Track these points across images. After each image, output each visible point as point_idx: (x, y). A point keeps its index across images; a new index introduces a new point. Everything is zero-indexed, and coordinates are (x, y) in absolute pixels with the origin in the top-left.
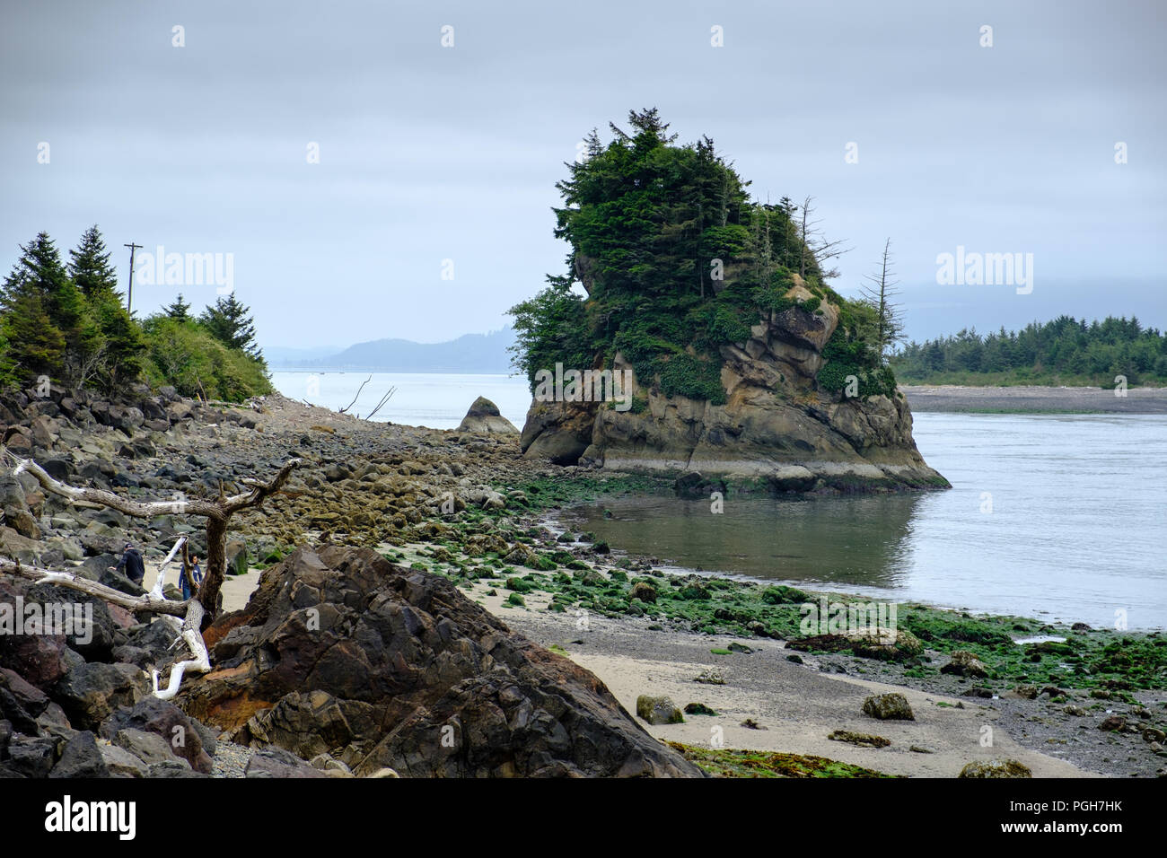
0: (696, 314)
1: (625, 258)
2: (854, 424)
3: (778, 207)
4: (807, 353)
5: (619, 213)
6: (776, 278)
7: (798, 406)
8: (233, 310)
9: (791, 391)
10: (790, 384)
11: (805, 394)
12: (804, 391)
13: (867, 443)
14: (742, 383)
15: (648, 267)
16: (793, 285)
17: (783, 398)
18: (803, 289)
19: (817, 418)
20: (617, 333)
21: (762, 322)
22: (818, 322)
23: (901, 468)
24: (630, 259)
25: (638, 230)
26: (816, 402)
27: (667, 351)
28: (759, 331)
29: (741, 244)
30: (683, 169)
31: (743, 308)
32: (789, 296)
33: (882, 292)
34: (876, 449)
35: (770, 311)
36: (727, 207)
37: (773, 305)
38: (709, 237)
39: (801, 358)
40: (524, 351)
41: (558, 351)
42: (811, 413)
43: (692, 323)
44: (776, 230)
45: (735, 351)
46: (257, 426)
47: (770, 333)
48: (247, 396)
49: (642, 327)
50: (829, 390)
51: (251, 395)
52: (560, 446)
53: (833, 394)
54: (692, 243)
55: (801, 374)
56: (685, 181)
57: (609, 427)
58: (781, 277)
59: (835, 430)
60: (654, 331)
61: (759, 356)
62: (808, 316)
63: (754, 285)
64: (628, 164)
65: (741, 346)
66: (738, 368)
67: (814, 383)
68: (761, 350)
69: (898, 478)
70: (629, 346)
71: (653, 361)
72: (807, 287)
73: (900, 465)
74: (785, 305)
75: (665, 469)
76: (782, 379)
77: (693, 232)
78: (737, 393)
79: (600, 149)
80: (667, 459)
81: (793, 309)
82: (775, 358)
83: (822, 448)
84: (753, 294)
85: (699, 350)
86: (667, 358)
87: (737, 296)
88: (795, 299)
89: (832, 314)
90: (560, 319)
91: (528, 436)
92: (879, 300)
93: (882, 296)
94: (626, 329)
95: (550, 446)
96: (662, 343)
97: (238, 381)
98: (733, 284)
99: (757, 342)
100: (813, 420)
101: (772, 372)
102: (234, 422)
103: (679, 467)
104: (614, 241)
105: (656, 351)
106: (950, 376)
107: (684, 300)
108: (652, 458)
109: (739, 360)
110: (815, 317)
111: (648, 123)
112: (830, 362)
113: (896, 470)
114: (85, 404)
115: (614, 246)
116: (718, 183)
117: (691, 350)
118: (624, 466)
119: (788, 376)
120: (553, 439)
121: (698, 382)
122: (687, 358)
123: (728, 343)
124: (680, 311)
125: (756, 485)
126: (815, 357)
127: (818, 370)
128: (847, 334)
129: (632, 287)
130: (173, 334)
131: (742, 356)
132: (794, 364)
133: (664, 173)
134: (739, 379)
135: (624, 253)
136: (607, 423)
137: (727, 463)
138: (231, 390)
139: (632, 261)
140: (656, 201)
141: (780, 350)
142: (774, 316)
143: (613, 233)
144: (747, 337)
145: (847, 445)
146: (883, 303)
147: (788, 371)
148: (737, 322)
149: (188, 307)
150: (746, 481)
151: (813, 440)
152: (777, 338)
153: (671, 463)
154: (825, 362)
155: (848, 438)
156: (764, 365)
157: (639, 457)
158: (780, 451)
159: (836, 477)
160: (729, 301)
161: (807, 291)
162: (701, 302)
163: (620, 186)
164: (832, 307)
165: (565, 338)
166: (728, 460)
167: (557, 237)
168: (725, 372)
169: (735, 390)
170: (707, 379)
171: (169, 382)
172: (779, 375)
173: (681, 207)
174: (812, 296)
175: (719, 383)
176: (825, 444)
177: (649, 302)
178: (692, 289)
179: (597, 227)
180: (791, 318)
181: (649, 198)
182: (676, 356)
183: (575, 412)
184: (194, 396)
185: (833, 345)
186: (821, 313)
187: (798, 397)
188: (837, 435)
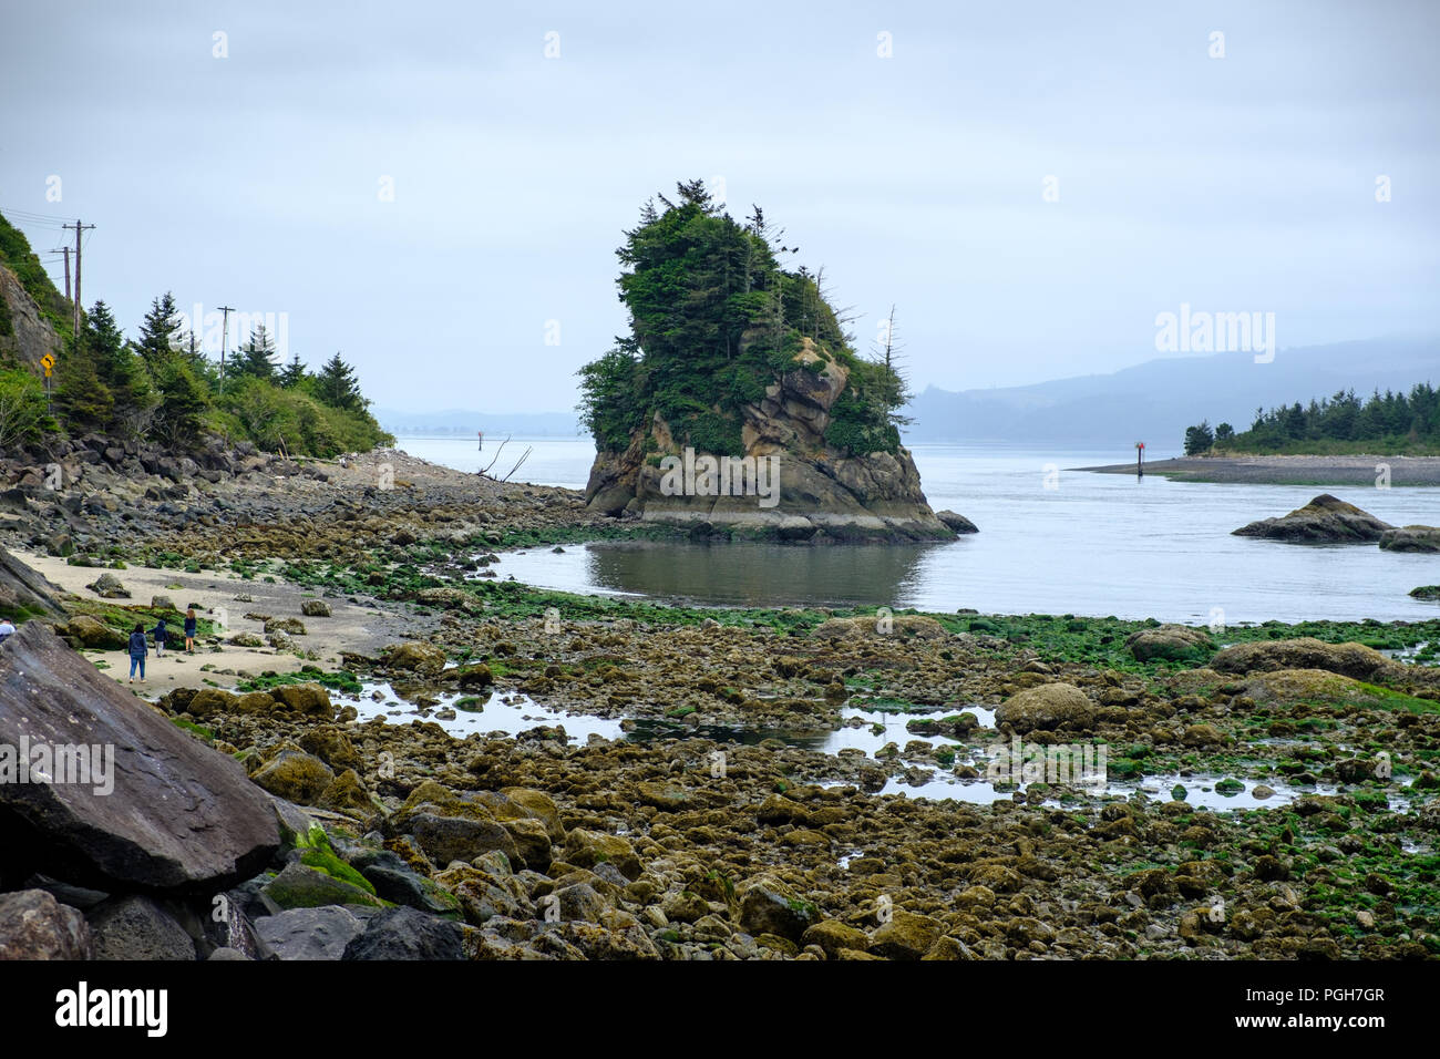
0: (720, 376)
1: (663, 322)
2: (858, 479)
3: (797, 275)
4: (816, 412)
5: (659, 280)
6: (787, 342)
7: (809, 462)
8: (337, 369)
9: (803, 448)
10: (803, 441)
11: (815, 451)
12: (813, 447)
13: (870, 496)
14: (759, 440)
15: (679, 331)
16: (803, 348)
17: (794, 454)
18: (811, 352)
19: (825, 473)
20: (656, 392)
21: (776, 383)
22: (823, 382)
23: (903, 520)
24: (666, 323)
25: (673, 295)
26: (824, 457)
27: (696, 410)
28: (772, 391)
29: (758, 309)
30: (712, 241)
31: (759, 370)
32: (797, 358)
33: (888, 354)
34: (881, 503)
35: (781, 373)
36: (751, 275)
37: (783, 368)
38: (732, 303)
39: (810, 417)
40: (590, 409)
41: (614, 410)
42: (820, 468)
43: (718, 383)
44: (792, 297)
45: (753, 410)
46: (330, 479)
47: (782, 392)
48: (339, 452)
49: (677, 386)
50: (835, 446)
51: (344, 451)
52: (614, 500)
53: (840, 449)
54: (717, 309)
55: (812, 432)
56: (714, 250)
57: (648, 481)
58: (792, 340)
59: (840, 484)
60: (686, 391)
61: (774, 413)
62: (815, 378)
63: (769, 348)
64: (670, 233)
65: (757, 405)
66: (756, 426)
67: (823, 440)
68: (777, 409)
69: (900, 530)
70: (664, 405)
71: (685, 419)
72: (815, 350)
73: (903, 517)
74: (794, 367)
75: (690, 520)
76: (795, 436)
77: (720, 298)
78: (755, 448)
79: (655, 217)
80: (692, 511)
81: (800, 370)
82: (789, 417)
83: (826, 501)
84: (767, 357)
85: (725, 409)
86: (696, 417)
87: (755, 358)
88: (802, 362)
89: (839, 375)
90: (618, 379)
91: (591, 491)
92: (885, 362)
93: (888, 359)
94: (663, 389)
95: (606, 500)
96: (692, 402)
97: (330, 438)
98: (750, 347)
99: (771, 402)
100: (821, 475)
101: (786, 430)
102: (308, 476)
103: (702, 518)
104: (655, 306)
105: (687, 410)
106: (1309, 445)
107: (711, 363)
108: (681, 509)
109: (756, 419)
110: (821, 378)
111: (694, 193)
112: (837, 421)
113: (898, 522)
114: (136, 454)
115: (655, 311)
116: (741, 252)
117: (717, 408)
118: (657, 518)
119: (801, 433)
120: (609, 493)
121: (721, 438)
122: (713, 417)
123: (748, 402)
124: (707, 372)
125: (757, 533)
126: (823, 416)
127: (826, 428)
128: (855, 394)
129: (670, 350)
130: (259, 392)
131: (758, 415)
132: (805, 422)
133: (697, 243)
134: (757, 436)
135: (662, 316)
136: (646, 477)
137: (742, 514)
138: (320, 446)
139: (670, 325)
140: (691, 268)
141: (792, 409)
142: (784, 377)
143: (653, 298)
144: (762, 397)
145: (851, 498)
146: (889, 365)
147: (801, 429)
148: (754, 383)
149: (304, 366)
150: (750, 530)
151: (819, 493)
152: (789, 397)
153: (696, 514)
154: (833, 420)
155: (852, 491)
156: (778, 423)
157: (670, 509)
158: (790, 503)
159: (838, 527)
160: (748, 363)
161: (815, 355)
162: (727, 364)
163: (662, 254)
164: (842, 370)
165: (620, 398)
166: (744, 511)
167: (621, 301)
168: (745, 429)
169: (753, 446)
170: (728, 436)
171: (251, 438)
172: (791, 432)
173: (709, 274)
174: (818, 359)
175: (740, 440)
176: (830, 497)
177: (680, 363)
178: (720, 352)
179: (642, 293)
180: (799, 379)
181: (686, 266)
182: (703, 414)
183: (629, 467)
184: (273, 452)
185: (840, 404)
186: (826, 375)
187: (808, 453)
188: (841, 489)
